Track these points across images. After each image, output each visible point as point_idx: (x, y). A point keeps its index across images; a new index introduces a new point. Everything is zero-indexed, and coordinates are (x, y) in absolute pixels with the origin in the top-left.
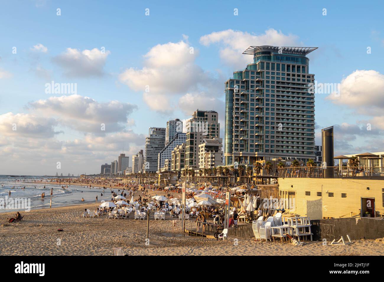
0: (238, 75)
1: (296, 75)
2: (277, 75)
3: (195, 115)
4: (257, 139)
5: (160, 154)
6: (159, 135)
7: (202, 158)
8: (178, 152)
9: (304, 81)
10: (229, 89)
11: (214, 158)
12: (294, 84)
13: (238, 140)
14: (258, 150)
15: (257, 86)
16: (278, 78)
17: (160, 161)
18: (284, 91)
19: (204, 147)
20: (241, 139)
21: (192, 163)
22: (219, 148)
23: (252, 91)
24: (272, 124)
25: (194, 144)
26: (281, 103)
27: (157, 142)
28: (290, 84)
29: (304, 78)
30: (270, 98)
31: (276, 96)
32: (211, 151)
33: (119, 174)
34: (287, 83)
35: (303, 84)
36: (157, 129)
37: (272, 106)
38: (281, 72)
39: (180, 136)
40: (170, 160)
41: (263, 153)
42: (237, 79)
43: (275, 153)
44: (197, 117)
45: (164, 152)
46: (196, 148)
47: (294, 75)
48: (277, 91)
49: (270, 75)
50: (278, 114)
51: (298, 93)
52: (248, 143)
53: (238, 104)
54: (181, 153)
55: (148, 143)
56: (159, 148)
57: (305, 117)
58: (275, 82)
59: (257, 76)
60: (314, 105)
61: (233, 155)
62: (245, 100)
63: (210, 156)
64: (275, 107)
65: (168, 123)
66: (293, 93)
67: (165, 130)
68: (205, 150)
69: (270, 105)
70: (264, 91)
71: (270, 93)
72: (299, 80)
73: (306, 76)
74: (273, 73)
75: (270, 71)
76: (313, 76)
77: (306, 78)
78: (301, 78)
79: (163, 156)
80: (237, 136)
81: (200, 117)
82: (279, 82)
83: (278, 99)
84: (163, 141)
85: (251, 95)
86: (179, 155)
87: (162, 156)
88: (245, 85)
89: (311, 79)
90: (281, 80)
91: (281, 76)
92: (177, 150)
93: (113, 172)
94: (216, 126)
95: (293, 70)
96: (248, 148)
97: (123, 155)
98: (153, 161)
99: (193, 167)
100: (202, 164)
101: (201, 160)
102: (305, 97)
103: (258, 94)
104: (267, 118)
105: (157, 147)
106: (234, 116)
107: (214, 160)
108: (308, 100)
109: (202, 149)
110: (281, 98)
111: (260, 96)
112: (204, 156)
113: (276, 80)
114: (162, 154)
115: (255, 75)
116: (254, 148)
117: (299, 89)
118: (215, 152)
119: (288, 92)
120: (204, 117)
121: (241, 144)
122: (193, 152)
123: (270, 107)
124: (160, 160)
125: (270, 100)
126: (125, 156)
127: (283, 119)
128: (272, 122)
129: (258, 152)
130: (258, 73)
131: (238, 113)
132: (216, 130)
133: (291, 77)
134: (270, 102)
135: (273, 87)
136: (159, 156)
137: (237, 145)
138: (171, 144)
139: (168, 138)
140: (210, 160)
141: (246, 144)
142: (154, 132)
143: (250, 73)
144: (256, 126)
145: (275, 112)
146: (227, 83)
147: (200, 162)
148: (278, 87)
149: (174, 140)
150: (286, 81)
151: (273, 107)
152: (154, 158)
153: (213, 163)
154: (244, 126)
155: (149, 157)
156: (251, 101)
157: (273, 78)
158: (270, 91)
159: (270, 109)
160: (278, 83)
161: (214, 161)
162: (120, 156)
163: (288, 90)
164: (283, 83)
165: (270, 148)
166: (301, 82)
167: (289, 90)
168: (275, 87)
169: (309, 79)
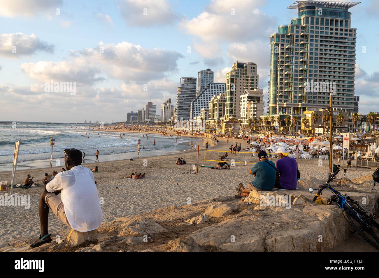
0: (283, 29)
1: (339, 30)
2: (321, 29)
3: (235, 67)
4: (300, 91)
5: (193, 103)
6: (191, 85)
7: (244, 108)
8: (217, 102)
9: (346, 35)
10: (275, 43)
11: (256, 108)
12: (336, 38)
13: (282, 92)
14: (301, 101)
15: (301, 41)
16: (322, 32)
17: (193, 110)
18: (327, 45)
19: (246, 97)
20: (286, 90)
21: (232, 112)
22: (261, 99)
23: (296, 45)
24: (315, 77)
25: (234, 94)
26: (324, 56)
27: (188, 91)
28: (332, 38)
29: (346, 32)
30: (314, 52)
31: (319, 50)
32: (254, 102)
33: (147, 121)
34: (330, 37)
35: (345, 38)
36: (188, 79)
37: (315, 59)
38: (325, 26)
39: (212, 86)
40: (207, 109)
41: (306, 104)
42: (282, 33)
43: (317, 104)
44: (236, 69)
45: (196, 101)
46: (235, 98)
47: (337, 30)
48: (321, 45)
49: (315, 30)
50: (321, 67)
51: (340, 47)
52: (292, 95)
53: (283, 57)
54: (220, 103)
55: (179, 93)
56: (190, 97)
57: (346, 69)
58: (319, 37)
59: (302, 30)
60: (355, 58)
61: (277, 106)
62: (290, 54)
63: (252, 106)
64: (319, 61)
65: (200, 72)
66: (335, 46)
67: (196, 80)
68: (247, 100)
69: (314, 58)
70: (308, 45)
71: (314, 47)
72: (341, 34)
73: (348, 31)
74: (317, 28)
75: (315, 25)
76: (355, 30)
77: (348, 33)
78: (344, 32)
79: (196, 104)
80: (281, 88)
81: (240, 69)
82: (323, 36)
83: (321, 52)
84: (194, 90)
85: (296, 49)
86: (218, 105)
87: (194, 104)
88: (290, 39)
89: (353, 33)
90: (324, 35)
91: (324, 30)
92: (215, 100)
93: (141, 119)
94: (255, 77)
95: (336, 24)
96: (291, 99)
97: (150, 104)
98: (184, 110)
99: (233, 116)
100: (244, 113)
101: (242, 110)
102: (347, 51)
103: (302, 48)
104: (310, 71)
105: (188, 97)
106: (279, 69)
107: (256, 109)
108: (349, 53)
109: (244, 100)
110: (324, 52)
111: (305, 50)
112: (246, 106)
113: (319, 35)
114: (194, 103)
115: (300, 30)
116: (298, 99)
117: (342, 42)
118: (257, 102)
119: (331, 46)
120: (244, 68)
121: (286, 95)
122: (233, 102)
123: (313, 60)
124: (193, 108)
125: (314, 54)
126: (153, 104)
127: (325, 71)
128: (315, 75)
129: (301, 103)
130: (303, 28)
131: (283, 66)
132: (255, 81)
133: (334, 31)
134: (314, 56)
135: (317, 41)
136: (191, 104)
137: (281, 96)
138: (203, 93)
139: (200, 87)
140: (252, 110)
141: (289, 95)
142: (185, 81)
143: (295, 27)
144: (300, 79)
145: (319, 65)
146: (273, 37)
147: (242, 112)
148: (321, 41)
149: (206, 90)
150: (329, 35)
151: (316, 61)
152: (185, 106)
153: (255, 113)
154: (288, 79)
155: (180, 106)
156: (296, 55)
157: (317, 32)
158: (314, 45)
159: (314, 62)
160: (321, 37)
161: (256, 111)
162: (147, 104)
163: (330, 44)
164: (326, 37)
165: (312, 100)
166: (343, 36)
167: (332, 44)
168: (319, 41)
169: (351, 33)
